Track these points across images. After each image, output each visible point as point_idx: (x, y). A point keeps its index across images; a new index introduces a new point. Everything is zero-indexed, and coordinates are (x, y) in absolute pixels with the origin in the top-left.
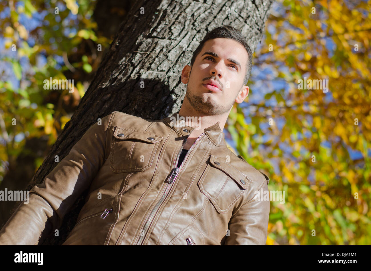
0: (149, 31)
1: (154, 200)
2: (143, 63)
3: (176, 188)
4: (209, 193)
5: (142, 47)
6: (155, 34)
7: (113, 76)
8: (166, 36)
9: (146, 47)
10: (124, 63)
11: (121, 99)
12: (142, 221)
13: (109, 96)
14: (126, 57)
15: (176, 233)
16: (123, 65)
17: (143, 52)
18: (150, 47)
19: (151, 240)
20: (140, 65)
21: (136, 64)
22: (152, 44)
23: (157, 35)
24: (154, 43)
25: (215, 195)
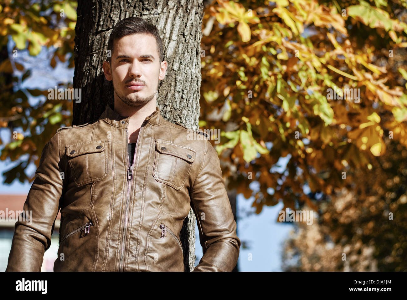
0: (95, 27)
1: (122, 202)
2: (101, 62)
3: (135, 184)
4: (164, 179)
5: (94, 47)
6: (100, 29)
7: (84, 85)
8: (110, 26)
9: (98, 45)
10: (87, 68)
11: (97, 105)
12: (119, 226)
13: (87, 105)
14: (86, 61)
15: (149, 226)
16: (87, 70)
17: (97, 51)
18: (101, 43)
19: (131, 239)
20: (99, 65)
21: (97, 65)
22: (101, 39)
23: (102, 29)
24: (102, 38)
25: (170, 179)
